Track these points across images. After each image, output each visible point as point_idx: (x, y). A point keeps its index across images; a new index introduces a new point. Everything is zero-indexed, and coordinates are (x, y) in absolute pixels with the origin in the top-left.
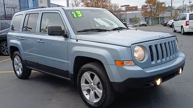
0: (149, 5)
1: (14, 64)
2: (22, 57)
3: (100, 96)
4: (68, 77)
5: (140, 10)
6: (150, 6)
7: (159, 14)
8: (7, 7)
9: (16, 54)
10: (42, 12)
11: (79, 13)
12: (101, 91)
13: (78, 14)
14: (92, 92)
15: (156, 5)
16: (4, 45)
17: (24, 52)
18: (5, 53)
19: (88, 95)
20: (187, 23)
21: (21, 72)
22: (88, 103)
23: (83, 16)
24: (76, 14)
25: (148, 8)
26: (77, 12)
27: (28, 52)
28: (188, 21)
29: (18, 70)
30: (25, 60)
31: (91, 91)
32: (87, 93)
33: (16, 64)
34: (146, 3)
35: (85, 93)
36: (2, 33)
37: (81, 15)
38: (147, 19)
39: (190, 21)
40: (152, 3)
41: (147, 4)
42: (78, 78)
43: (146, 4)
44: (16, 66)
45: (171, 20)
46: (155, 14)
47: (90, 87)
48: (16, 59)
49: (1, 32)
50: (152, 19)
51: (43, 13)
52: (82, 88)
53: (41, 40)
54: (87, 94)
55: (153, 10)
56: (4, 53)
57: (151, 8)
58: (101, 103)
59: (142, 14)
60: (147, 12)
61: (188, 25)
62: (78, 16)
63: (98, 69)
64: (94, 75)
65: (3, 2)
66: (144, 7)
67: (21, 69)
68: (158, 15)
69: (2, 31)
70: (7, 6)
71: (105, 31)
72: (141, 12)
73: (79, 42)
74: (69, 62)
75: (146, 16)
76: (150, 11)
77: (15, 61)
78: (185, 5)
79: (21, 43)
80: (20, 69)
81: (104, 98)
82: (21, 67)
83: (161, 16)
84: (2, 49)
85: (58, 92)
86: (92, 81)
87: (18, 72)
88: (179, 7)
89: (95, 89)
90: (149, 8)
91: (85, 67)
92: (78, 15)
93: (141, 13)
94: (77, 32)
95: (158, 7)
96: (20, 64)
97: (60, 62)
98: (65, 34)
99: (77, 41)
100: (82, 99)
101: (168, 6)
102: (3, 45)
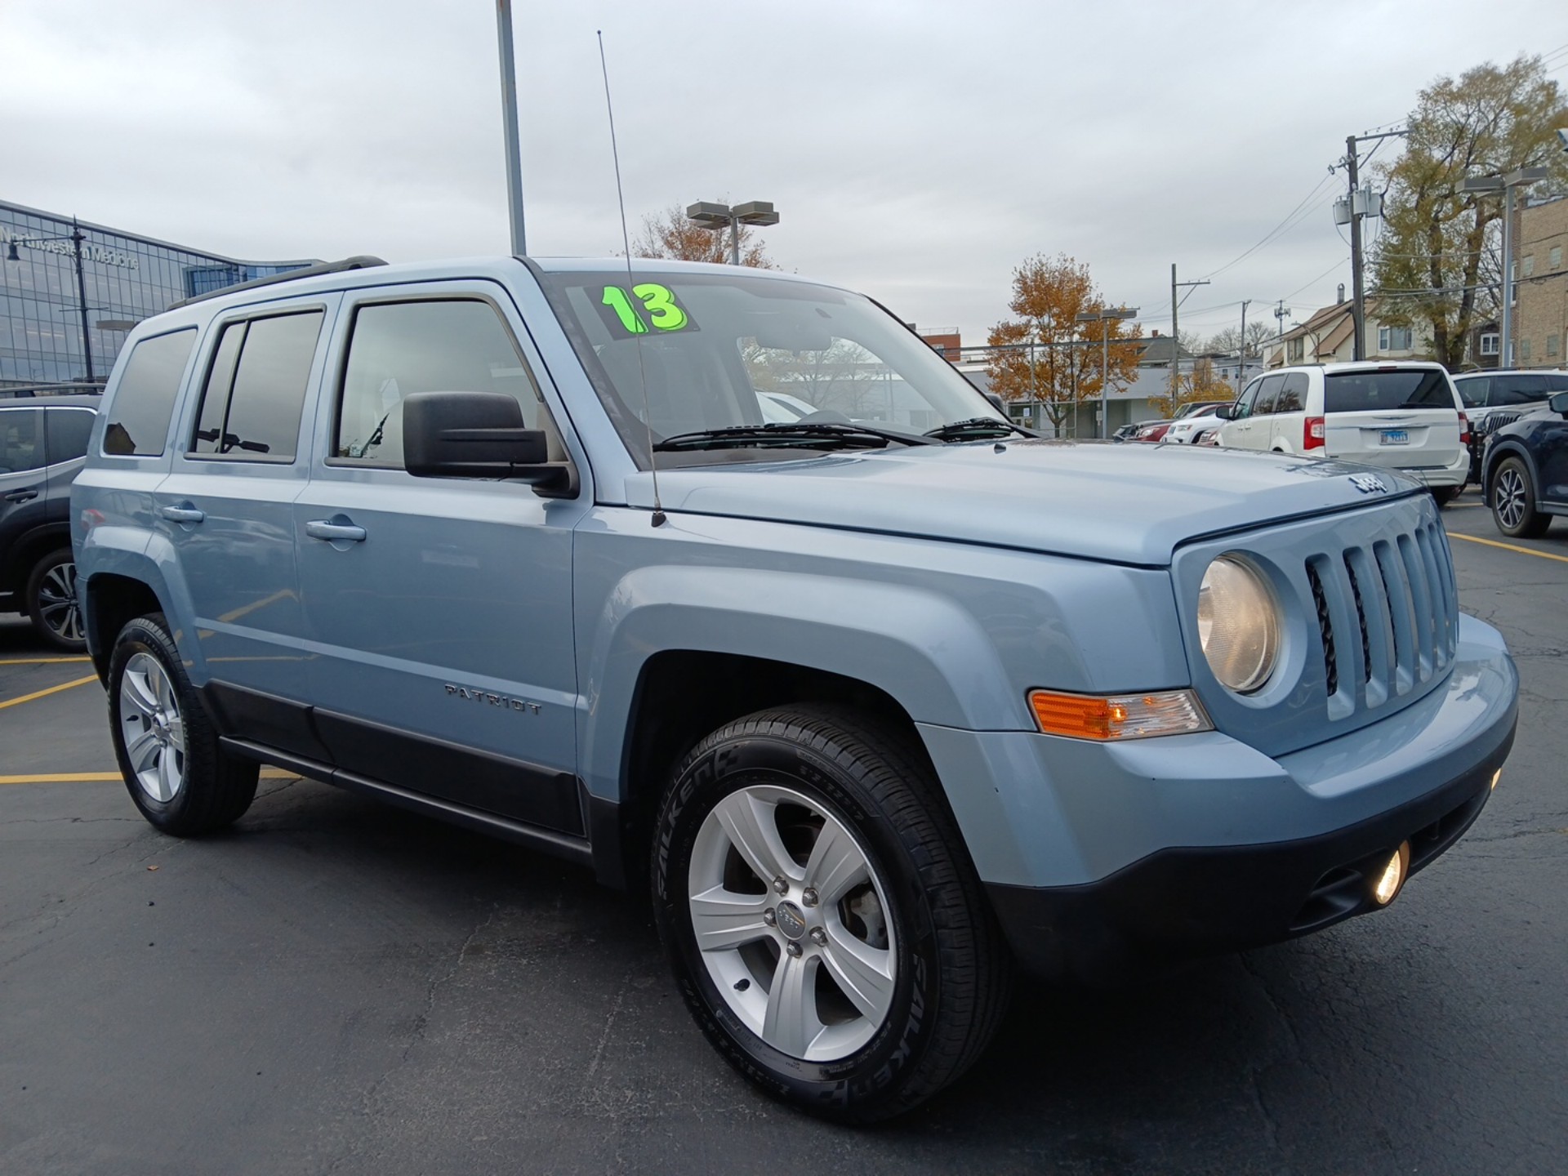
0: (1034, 322)
1: (125, 714)
2: (186, 664)
3: (875, 1006)
4: (571, 829)
5: (980, 355)
6: (1042, 328)
7: (1100, 380)
8: (102, 325)
9: (141, 636)
10: (352, 298)
11: (659, 297)
12: (885, 966)
13: (649, 305)
14: (793, 969)
15: (1082, 328)
16: (60, 572)
17: (200, 622)
18: (69, 632)
19: (754, 989)
20: (1315, 433)
21: (176, 782)
22: (760, 1067)
23: (691, 326)
24: (637, 305)
25: (1032, 345)
26: (640, 291)
27: (236, 622)
28: (1320, 420)
29: (156, 762)
30: (211, 690)
31: (784, 956)
32: (742, 974)
33: (134, 718)
34: (1019, 308)
35: (725, 972)
36: (47, 485)
37: (673, 318)
38: (1026, 411)
39: (1328, 416)
40: (1055, 310)
41: (1025, 319)
42: (666, 840)
43: (1016, 320)
44: (133, 734)
45: (1178, 418)
46: (1073, 384)
47: (772, 923)
48: (134, 678)
49: (43, 479)
50: (1056, 411)
51: (357, 309)
52: (704, 933)
53: (342, 518)
54: (743, 985)
55: (1059, 359)
56: (60, 632)
57: (1047, 342)
58: (886, 1067)
59: (991, 380)
60: (1022, 370)
61: (1320, 442)
62: (657, 321)
63: (858, 770)
64: (820, 821)
65: (78, 291)
66: (1004, 340)
67: (179, 755)
68: (1095, 388)
69: (51, 476)
70: (106, 316)
71: (879, 441)
72: (986, 366)
73: (679, 528)
74: (582, 701)
75: (1017, 392)
76: (1042, 365)
77: (125, 690)
78: (1256, 327)
79: (182, 556)
80: (168, 756)
81: (912, 1024)
82: (178, 739)
83: (1109, 393)
84: (47, 602)
85: (475, 951)
86: (793, 872)
87: (151, 784)
88: (1218, 339)
89: (825, 938)
90: (1037, 341)
91: (729, 745)
92: (651, 313)
93: (990, 373)
94: (657, 448)
95: (1091, 336)
96: (171, 718)
97: (508, 701)
98: (551, 463)
99: (658, 521)
100: (703, 1026)
101: (1150, 336)
102: (52, 573)
